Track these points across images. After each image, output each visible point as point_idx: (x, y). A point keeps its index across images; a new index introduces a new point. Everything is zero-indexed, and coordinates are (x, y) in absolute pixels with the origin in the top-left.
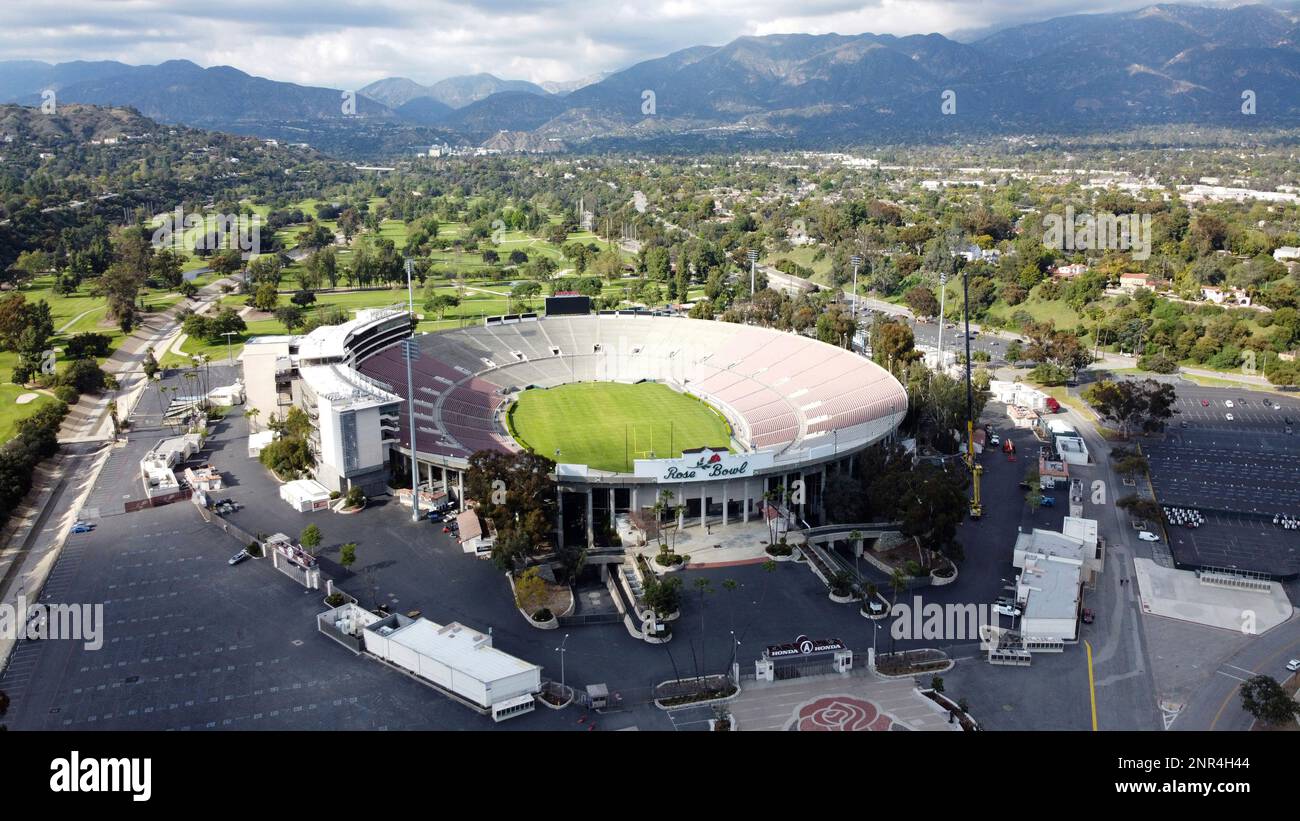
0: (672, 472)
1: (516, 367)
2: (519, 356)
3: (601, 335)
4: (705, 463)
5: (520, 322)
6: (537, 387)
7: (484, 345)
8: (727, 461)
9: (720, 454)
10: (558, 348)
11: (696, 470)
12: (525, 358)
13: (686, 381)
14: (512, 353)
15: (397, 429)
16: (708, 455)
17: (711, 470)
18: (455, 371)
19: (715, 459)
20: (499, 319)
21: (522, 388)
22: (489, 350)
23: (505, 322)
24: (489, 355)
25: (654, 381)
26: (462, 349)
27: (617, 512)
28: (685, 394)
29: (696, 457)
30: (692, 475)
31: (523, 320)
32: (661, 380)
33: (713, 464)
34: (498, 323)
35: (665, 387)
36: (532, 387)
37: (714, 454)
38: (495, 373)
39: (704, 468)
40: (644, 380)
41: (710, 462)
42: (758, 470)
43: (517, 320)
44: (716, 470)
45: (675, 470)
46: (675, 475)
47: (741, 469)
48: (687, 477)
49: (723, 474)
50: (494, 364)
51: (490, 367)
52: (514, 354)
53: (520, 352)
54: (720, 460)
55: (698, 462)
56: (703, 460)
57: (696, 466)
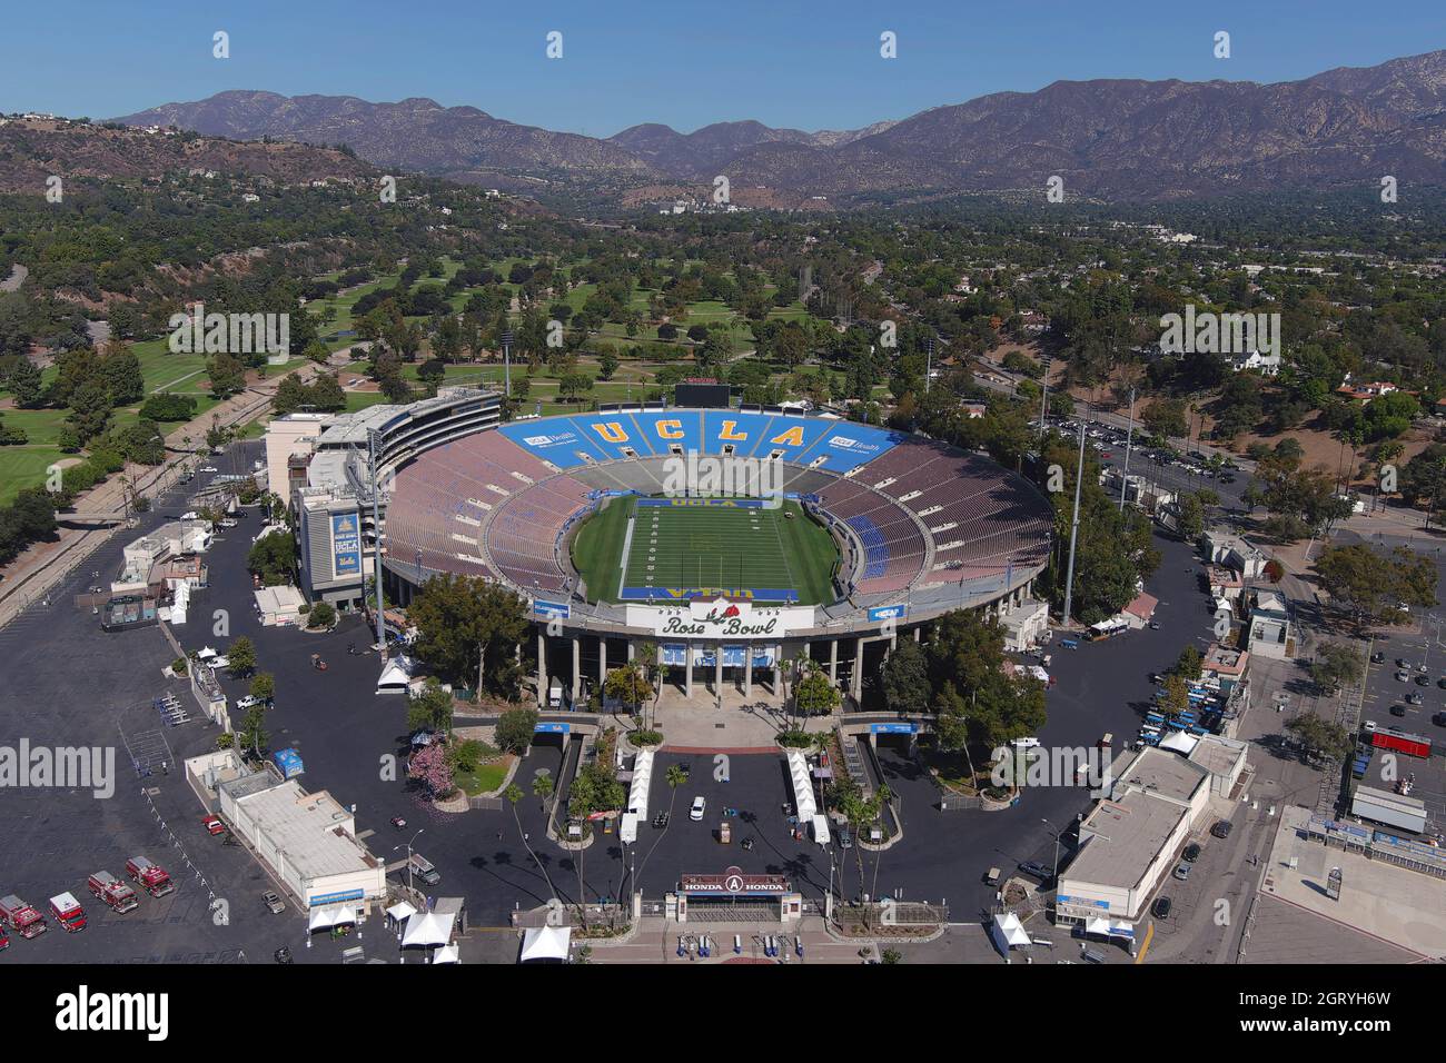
0: (674, 623)
2: (629, 454)
4: (717, 616)
5: (642, 412)
10: (679, 447)
11: (706, 624)
12: (635, 456)
14: (621, 449)
16: (722, 606)
17: (727, 627)
19: (732, 612)
23: (625, 411)
31: (646, 410)
34: (615, 412)
37: (731, 605)
39: (716, 622)
41: (725, 615)
42: (791, 630)
43: (639, 409)
44: (733, 626)
45: (677, 622)
46: (677, 629)
47: (768, 628)
48: (693, 632)
49: (742, 632)
50: (594, 462)
51: (588, 464)
52: (623, 450)
53: (631, 450)
54: (738, 613)
55: (708, 614)
56: (714, 611)
57: (706, 618)
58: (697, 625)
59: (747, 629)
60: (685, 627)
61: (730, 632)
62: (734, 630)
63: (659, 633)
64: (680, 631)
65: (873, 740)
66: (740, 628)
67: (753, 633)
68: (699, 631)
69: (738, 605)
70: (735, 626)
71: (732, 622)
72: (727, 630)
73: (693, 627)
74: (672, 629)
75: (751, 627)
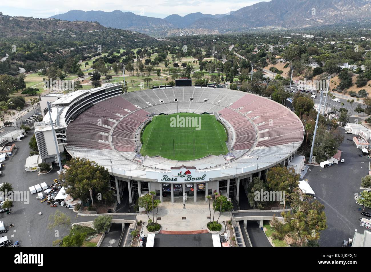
0: (165, 177)
1: (160, 106)
2: (162, 101)
4: (182, 174)
5: (166, 88)
6: (164, 114)
8: (194, 174)
9: (190, 170)
10: (177, 98)
11: (177, 177)
12: (164, 102)
13: (220, 115)
15: (66, 139)
16: (184, 171)
17: (186, 178)
18: (134, 106)
19: (188, 172)
20: (158, 87)
21: (158, 114)
22: (151, 99)
23: (161, 88)
24: (149, 101)
25: (209, 113)
27: (142, 190)
28: (218, 120)
29: (178, 172)
30: (176, 180)
32: (211, 113)
33: (186, 175)
36: (162, 114)
37: (187, 170)
39: (182, 177)
40: (205, 113)
42: (212, 179)
43: (164, 88)
44: (188, 178)
45: (166, 177)
46: (167, 179)
47: (202, 178)
48: (173, 180)
49: (192, 180)
50: (151, 104)
51: (149, 105)
52: (160, 101)
53: (162, 100)
54: (190, 173)
55: (179, 174)
56: (181, 172)
57: (178, 175)
59: (194, 179)
60: (170, 179)
61: (187, 180)
62: (189, 179)
63: (159, 181)
64: (168, 180)
65: (245, 223)
66: (191, 178)
67: (196, 180)
68: (175, 180)
70: (189, 178)
71: (188, 177)
72: (186, 179)
73: (173, 178)
74: (164, 179)
75: (196, 178)
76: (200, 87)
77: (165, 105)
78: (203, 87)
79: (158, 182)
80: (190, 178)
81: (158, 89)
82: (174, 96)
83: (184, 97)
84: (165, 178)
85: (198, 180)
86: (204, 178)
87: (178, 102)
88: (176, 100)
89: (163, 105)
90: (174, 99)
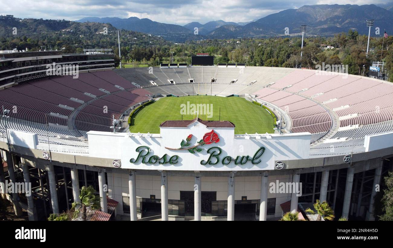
0: (142, 154)
1: (168, 86)
2: (172, 82)
3: (217, 75)
4: (194, 143)
5: (178, 67)
6: (174, 96)
7: (155, 76)
10: (193, 79)
11: (180, 154)
12: (174, 83)
13: (256, 96)
14: (168, 80)
18: (132, 84)
19: (211, 138)
20: (167, 65)
21: (165, 96)
22: (157, 78)
23: (171, 67)
24: (154, 80)
25: (238, 96)
26: (142, 76)
28: (253, 102)
30: (174, 160)
31: (180, 67)
32: (242, 96)
33: (206, 148)
34: (167, 67)
35: (244, 100)
36: (171, 96)
37: (209, 130)
38: (153, 88)
39: (193, 150)
40: (233, 95)
41: (202, 142)
43: (176, 67)
44: (213, 156)
45: (146, 151)
46: (147, 159)
47: (256, 157)
48: (165, 163)
49: (223, 163)
50: (156, 84)
51: (153, 85)
52: (169, 81)
53: (172, 80)
54: (218, 140)
55: (183, 141)
56: (190, 137)
57: (180, 147)
58: (171, 154)
59: (230, 159)
60: (156, 158)
61: (209, 162)
62: (214, 160)
63: (126, 165)
64: (150, 162)
66: (221, 157)
67: (236, 164)
68: (171, 161)
69: (218, 131)
70: (215, 156)
71: (211, 151)
72: (206, 160)
73: (165, 156)
74: (141, 159)
75: (234, 157)
76: (225, 66)
77: (176, 85)
78: (229, 66)
79: (122, 167)
80: (217, 156)
81: (168, 67)
82: (189, 76)
83: (202, 78)
84: (145, 154)
85: (241, 163)
86: (261, 158)
87: (194, 83)
88: (192, 81)
89: (173, 85)
90: (189, 80)
